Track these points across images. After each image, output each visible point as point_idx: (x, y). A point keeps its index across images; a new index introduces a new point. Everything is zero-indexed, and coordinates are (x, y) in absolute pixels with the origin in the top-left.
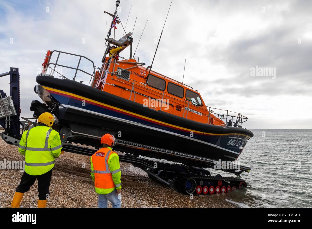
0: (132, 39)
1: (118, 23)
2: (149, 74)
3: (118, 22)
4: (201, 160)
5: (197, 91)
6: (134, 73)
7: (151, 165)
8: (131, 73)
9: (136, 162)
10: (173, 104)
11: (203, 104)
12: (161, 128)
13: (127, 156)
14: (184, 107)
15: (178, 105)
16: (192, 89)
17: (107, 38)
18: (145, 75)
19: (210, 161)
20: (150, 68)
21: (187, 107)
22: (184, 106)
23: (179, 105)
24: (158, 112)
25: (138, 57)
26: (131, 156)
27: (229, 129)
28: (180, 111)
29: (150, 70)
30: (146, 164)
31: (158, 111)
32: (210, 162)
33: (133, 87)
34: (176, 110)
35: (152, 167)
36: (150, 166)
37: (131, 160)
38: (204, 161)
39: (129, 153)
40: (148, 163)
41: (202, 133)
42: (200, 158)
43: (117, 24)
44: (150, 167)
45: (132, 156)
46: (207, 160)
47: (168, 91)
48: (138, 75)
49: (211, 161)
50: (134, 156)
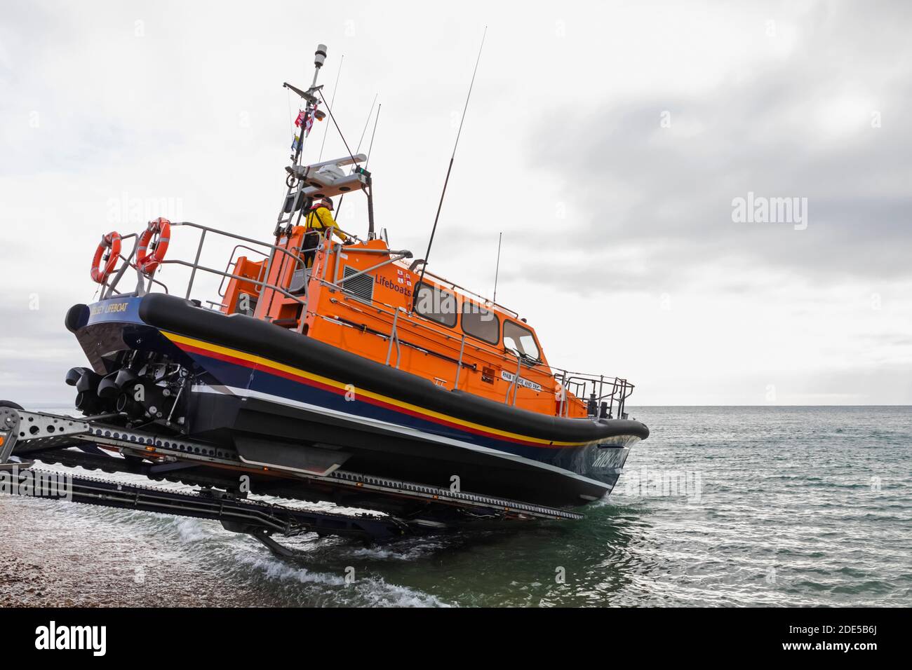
0: (368, 175)
1: (320, 119)
2: (421, 283)
3: (320, 115)
4: (444, 498)
5: (524, 320)
6: (383, 280)
7: (287, 521)
8: (376, 282)
9: (239, 515)
10: (475, 365)
11: (541, 360)
12: (459, 436)
13: (207, 495)
14: (499, 370)
15: (487, 366)
16: (516, 318)
17: (290, 164)
18: (409, 284)
19: (469, 500)
20: (423, 265)
21: (514, 374)
22: (499, 368)
23: (490, 366)
24: (452, 393)
25: (385, 230)
26: (221, 495)
27: (605, 427)
28: (491, 382)
29: (423, 271)
30: (271, 520)
31: (452, 391)
32: (470, 503)
33: (394, 328)
34: (483, 380)
35: (291, 528)
36: (286, 526)
37: (225, 510)
38: (453, 502)
39: (214, 488)
40: (277, 518)
41: (548, 442)
42: (443, 492)
43: (316, 120)
44: (284, 528)
45: (225, 497)
46: (461, 499)
47: (462, 328)
48: (390, 285)
49: (473, 500)
50: (229, 494)
